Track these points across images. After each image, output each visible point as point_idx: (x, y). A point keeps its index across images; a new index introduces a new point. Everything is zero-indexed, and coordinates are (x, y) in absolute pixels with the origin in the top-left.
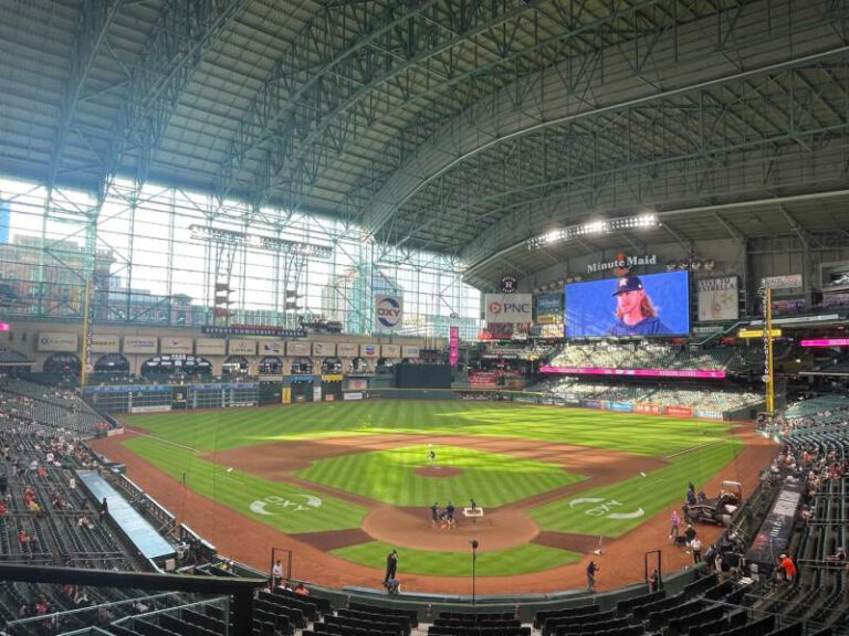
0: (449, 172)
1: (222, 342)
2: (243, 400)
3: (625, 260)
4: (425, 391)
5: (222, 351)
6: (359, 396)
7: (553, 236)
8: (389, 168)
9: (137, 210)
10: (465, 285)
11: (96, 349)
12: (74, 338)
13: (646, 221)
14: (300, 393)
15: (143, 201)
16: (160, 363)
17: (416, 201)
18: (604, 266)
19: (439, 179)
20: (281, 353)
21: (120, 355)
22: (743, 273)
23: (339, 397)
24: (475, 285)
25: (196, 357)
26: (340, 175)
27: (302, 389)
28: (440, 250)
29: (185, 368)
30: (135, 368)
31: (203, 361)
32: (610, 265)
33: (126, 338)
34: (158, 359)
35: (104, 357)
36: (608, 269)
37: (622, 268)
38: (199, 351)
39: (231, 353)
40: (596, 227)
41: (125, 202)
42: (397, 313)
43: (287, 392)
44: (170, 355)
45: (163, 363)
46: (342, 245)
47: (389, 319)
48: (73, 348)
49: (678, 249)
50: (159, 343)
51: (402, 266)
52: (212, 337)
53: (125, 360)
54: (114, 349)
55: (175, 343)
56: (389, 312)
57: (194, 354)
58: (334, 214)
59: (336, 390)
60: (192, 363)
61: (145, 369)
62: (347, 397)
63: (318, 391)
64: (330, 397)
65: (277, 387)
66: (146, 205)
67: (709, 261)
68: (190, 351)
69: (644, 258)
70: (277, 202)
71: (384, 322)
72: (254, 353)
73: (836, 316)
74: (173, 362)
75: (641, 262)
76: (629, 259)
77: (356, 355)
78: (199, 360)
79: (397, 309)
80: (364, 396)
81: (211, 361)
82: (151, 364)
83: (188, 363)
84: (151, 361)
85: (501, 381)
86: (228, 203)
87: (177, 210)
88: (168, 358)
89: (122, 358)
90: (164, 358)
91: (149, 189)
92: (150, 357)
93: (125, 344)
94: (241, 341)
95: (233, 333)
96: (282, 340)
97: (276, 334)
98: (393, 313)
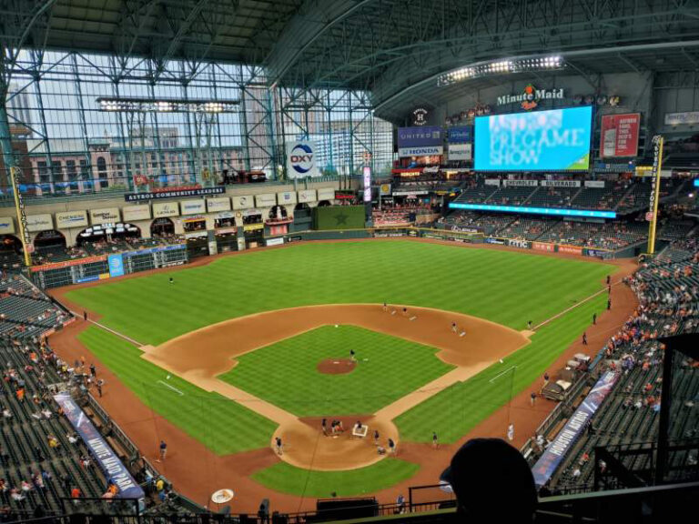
0: (350, 16)
1: (147, 207)
2: (174, 260)
3: (534, 92)
4: (341, 231)
5: (148, 216)
6: (281, 241)
7: (461, 74)
8: (290, 8)
9: (41, 83)
10: (376, 119)
11: (31, 228)
12: (9, 220)
13: (552, 61)
14: (226, 245)
15: (44, 72)
16: (92, 233)
17: (320, 45)
18: (513, 99)
19: (342, 23)
20: (203, 210)
21: (55, 231)
22: (646, 107)
23: (262, 243)
24: (387, 119)
25: (124, 224)
26: (241, 21)
27: (227, 242)
28: (351, 87)
29: (115, 235)
30: (71, 240)
31: (132, 226)
32: (519, 98)
33: (58, 216)
34: (90, 230)
35: (41, 233)
36: (517, 102)
37: (529, 101)
38: (126, 219)
39: (156, 216)
40: (503, 65)
41: (28, 76)
42: (310, 158)
43: (212, 245)
44: (100, 225)
45: (95, 233)
46: (250, 91)
47: (303, 165)
48: (10, 230)
49: (581, 85)
50: (88, 215)
51: (313, 108)
52: (136, 203)
53: (62, 235)
54: (50, 227)
55: (104, 214)
56: (302, 159)
57: (122, 222)
58: (240, 60)
59: (258, 237)
60: (122, 230)
61: (80, 239)
62: (269, 243)
63: (241, 241)
64: (254, 245)
65: (204, 242)
66: (47, 76)
67: (615, 97)
68: (118, 219)
69: (551, 91)
70: (181, 55)
71: (298, 169)
72: (177, 213)
74: (104, 230)
75: (549, 95)
76: (538, 92)
77: (274, 204)
78: (127, 226)
79: (310, 154)
80: (286, 240)
81: (138, 225)
82: (84, 235)
83: (118, 230)
84: (84, 232)
85: (412, 217)
86: (132, 62)
87: (81, 77)
88: (99, 228)
89: (58, 233)
90: (95, 228)
91: (50, 57)
92: (83, 229)
93: (58, 221)
94: (165, 204)
95: (155, 197)
96: (202, 197)
97: (196, 194)
98: (306, 158)
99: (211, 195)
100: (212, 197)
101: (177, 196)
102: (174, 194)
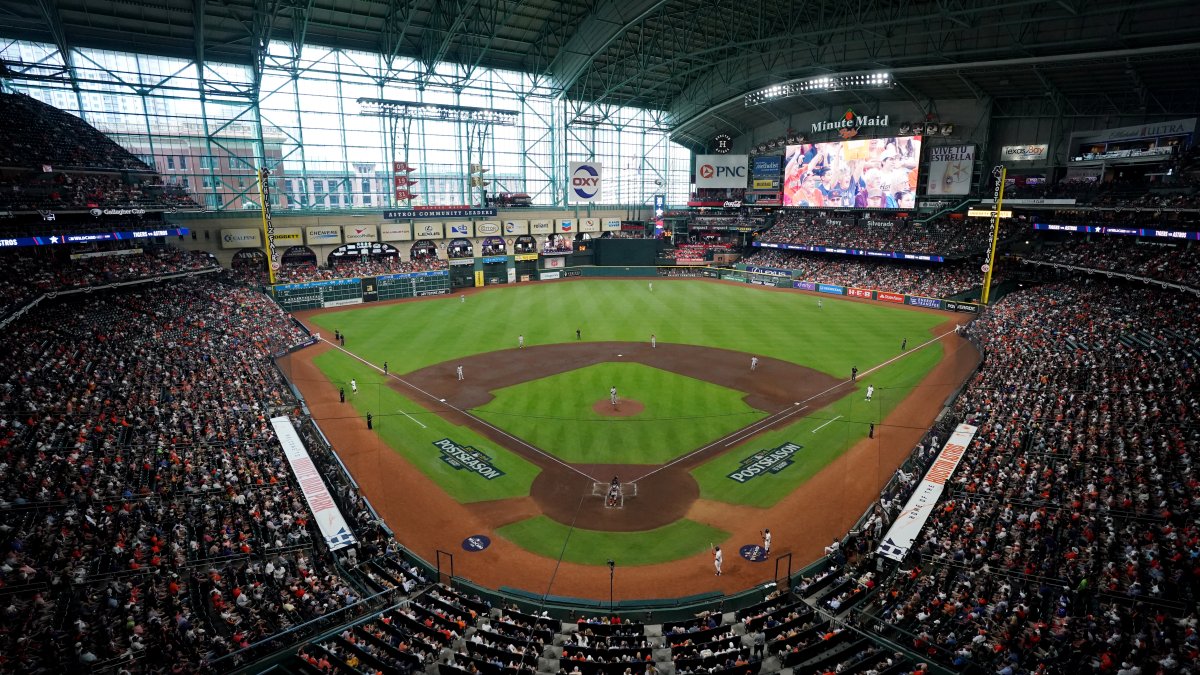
0: (651, 16)
1: (407, 227)
2: (434, 288)
3: (854, 119)
4: (627, 268)
5: (408, 237)
6: (556, 275)
7: (774, 91)
8: (581, 10)
9: (299, 81)
10: (672, 143)
11: (278, 242)
12: (256, 233)
13: (880, 78)
14: (494, 276)
15: (304, 70)
16: (346, 253)
17: (613, 50)
18: (830, 126)
19: (639, 25)
20: (470, 234)
21: (305, 247)
22: (983, 138)
23: (535, 277)
24: (684, 143)
25: (382, 244)
26: (524, 21)
27: (496, 271)
28: (644, 104)
29: (371, 256)
30: (322, 258)
31: (390, 247)
32: (837, 125)
33: (309, 230)
34: (344, 249)
35: (290, 249)
36: (834, 129)
37: (849, 129)
38: (384, 238)
39: (417, 238)
40: (823, 83)
41: (286, 73)
42: (595, 182)
43: (479, 276)
44: (355, 244)
45: (349, 253)
46: (530, 103)
47: (587, 189)
48: (257, 243)
49: (913, 109)
50: (342, 232)
51: (601, 126)
52: (396, 222)
53: (311, 252)
54: (298, 242)
55: (359, 232)
56: (586, 182)
57: (379, 242)
58: (520, 66)
59: (531, 270)
60: (379, 251)
61: (331, 258)
62: (543, 276)
63: (512, 273)
64: (525, 278)
65: (470, 269)
66: (306, 74)
67: (947, 126)
68: (375, 239)
69: (875, 118)
70: (454, 57)
71: (581, 193)
72: (441, 236)
73: (1073, 202)
74: (359, 250)
75: (872, 123)
76: (859, 118)
77: (552, 232)
78: (385, 247)
79: (595, 178)
80: (561, 275)
81: (397, 246)
82: (337, 254)
83: (374, 251)
84: (337, 251)
85: (709, 256)
86: (400, 62)
87: (343, 77)
88: (353, 247)
89: (308, 250)
90: (350, 247)
91: (311, 53)
92: (336, 248)
93: (308, 236)
94: (427, 224)
95: (417, 216)
96: (470, 220)
97: (463, 215)
98: (590, 182)
99: (481, 218)
100: (482, 219)
101: (442, 216)
102: (438, 213)
